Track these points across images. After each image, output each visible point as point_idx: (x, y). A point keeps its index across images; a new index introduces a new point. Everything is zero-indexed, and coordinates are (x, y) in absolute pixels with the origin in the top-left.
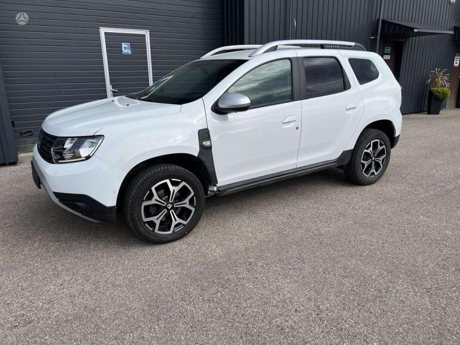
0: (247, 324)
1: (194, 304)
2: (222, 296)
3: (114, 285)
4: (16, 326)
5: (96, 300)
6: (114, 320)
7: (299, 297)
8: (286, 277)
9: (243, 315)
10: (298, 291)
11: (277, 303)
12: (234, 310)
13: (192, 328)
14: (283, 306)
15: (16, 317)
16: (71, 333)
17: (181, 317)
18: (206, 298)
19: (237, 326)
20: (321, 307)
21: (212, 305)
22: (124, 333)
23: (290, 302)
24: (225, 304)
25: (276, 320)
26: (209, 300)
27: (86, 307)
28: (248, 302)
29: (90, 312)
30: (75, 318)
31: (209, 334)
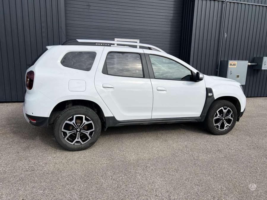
0: (125, 195)
1: (106, 179)
2: (122, 179)
3: (76, 162)
4: (28, 171)
5: (64, 167)
6: (67, 178)
7: (162, 189)
8: (161, 178)
9: (126, 190)
10: (164, 186)
11: (148, 189)
12: (123, 187)
13: (98, 190)
14: (150, 191)
15: (30, 167)
16: (47, 179)
17: (96, 184)
18: (114, 178)
19: (120, 195)
20: (171, 197)
21: (114, 182)
22: (67, 184)
23: (155, 190)
24: (121, 183)
25: (142, 197)
26: (114, 179)
27: (59, 169)
28: (134, 185)
29: (59, 172)
30: (52, 173)
31: (104, 195)
